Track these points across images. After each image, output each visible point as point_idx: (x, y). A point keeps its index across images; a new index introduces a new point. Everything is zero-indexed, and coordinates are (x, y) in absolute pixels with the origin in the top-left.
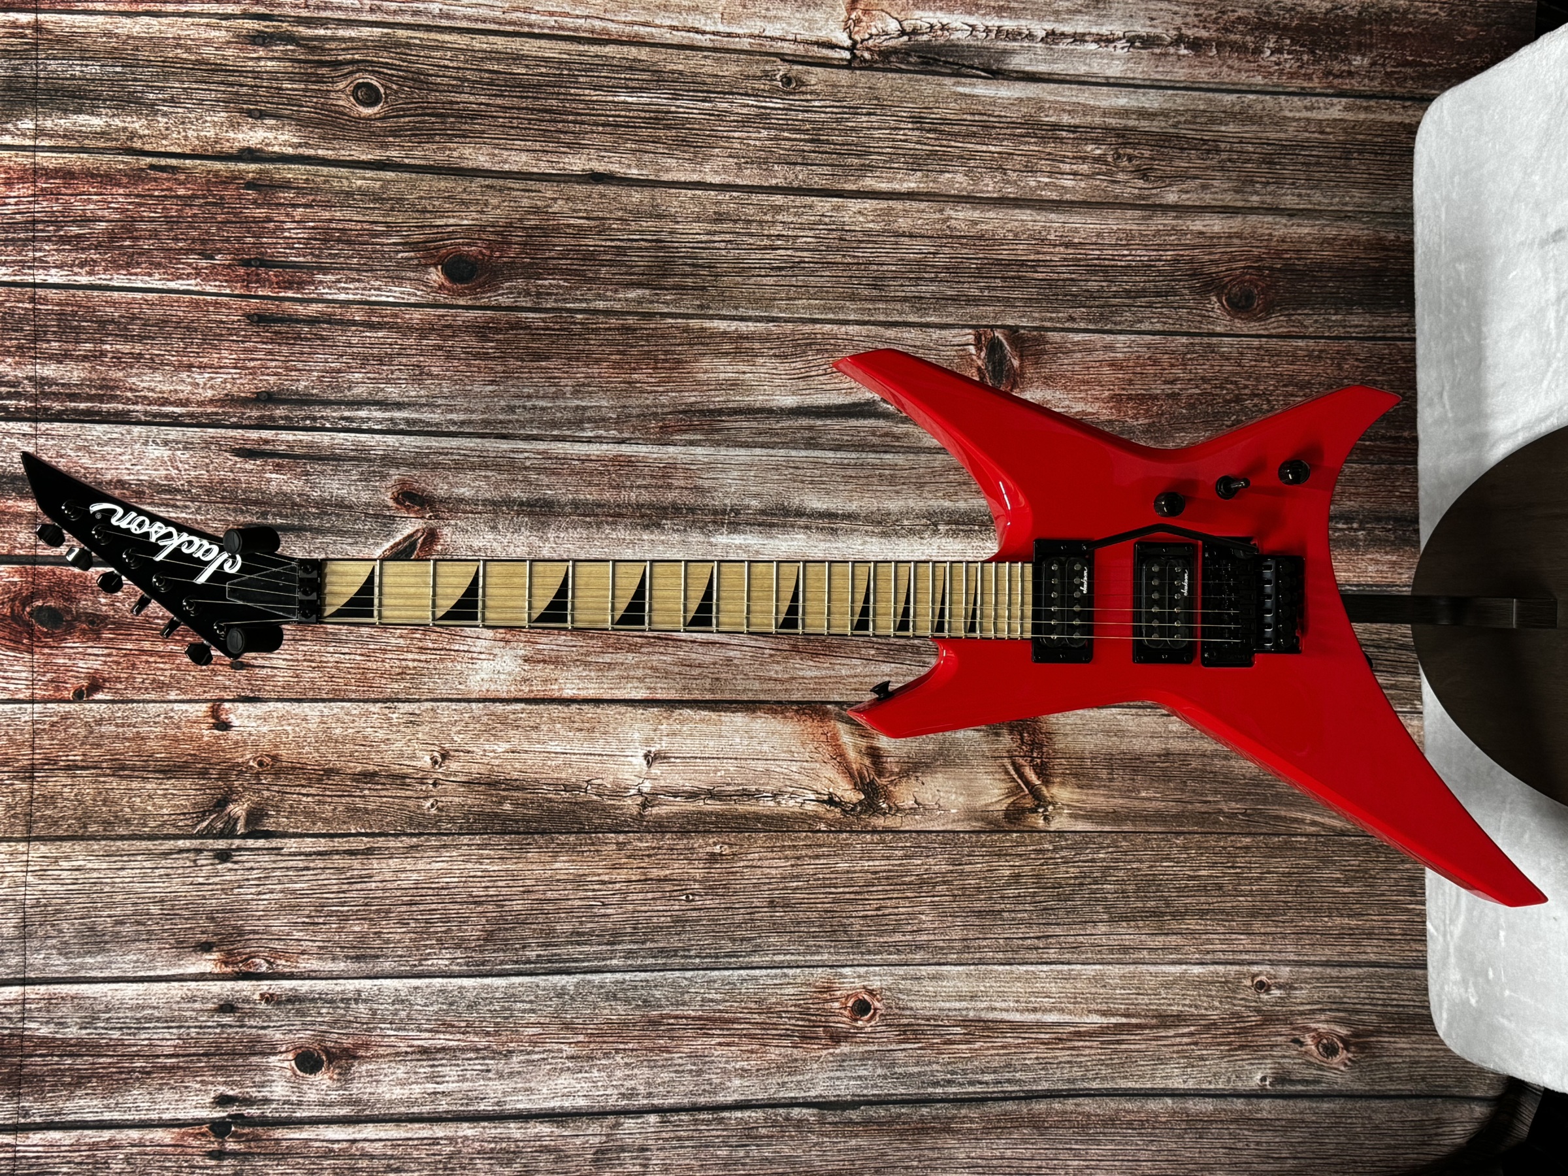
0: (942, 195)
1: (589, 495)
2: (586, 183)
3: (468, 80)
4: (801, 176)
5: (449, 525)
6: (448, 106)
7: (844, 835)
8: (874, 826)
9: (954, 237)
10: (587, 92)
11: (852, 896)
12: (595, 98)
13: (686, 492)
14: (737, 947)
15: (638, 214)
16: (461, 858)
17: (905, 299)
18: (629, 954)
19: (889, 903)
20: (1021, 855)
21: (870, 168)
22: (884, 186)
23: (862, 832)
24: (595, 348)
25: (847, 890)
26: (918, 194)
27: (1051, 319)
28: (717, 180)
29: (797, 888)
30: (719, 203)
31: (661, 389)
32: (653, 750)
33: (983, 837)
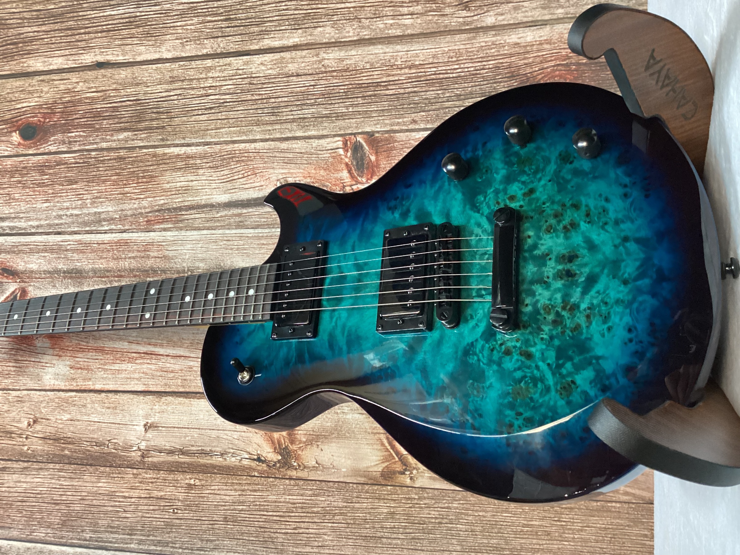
0: (317, 44)
1: (101, 265)
2: (94, 70)
3: (26, 18)
4: (222, 45)
5: (30, 285)
6: (18, 37)
7: (271, 479)
8: (290, 476)
9: (328, 72)
10: (88, 13)
11: (278, 518)
12: (93, 16)
13: (158, 260)
14: (204, 544)
15: (125, 85)
16: (49, 476)
17: (294, 121)
18: (140, 542)
19: (302, 525)
20: (395, 500)
21: (267, 32)
22: (277, 44)
23: (282, 478)
24: (102, 173)
25: (275, 514)
26: (301, 45)
27: (398, 124)
28: (169, 56)
29: (242, 510)
30: (172, 70)
31: (142, 196)
32: (150, 421)
33: (367, 487)
